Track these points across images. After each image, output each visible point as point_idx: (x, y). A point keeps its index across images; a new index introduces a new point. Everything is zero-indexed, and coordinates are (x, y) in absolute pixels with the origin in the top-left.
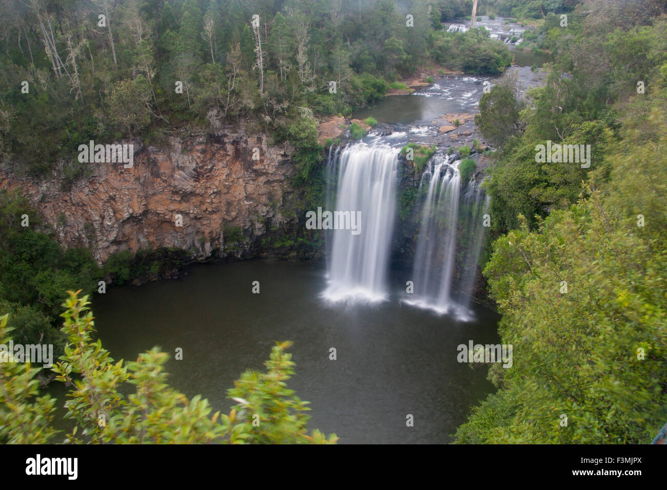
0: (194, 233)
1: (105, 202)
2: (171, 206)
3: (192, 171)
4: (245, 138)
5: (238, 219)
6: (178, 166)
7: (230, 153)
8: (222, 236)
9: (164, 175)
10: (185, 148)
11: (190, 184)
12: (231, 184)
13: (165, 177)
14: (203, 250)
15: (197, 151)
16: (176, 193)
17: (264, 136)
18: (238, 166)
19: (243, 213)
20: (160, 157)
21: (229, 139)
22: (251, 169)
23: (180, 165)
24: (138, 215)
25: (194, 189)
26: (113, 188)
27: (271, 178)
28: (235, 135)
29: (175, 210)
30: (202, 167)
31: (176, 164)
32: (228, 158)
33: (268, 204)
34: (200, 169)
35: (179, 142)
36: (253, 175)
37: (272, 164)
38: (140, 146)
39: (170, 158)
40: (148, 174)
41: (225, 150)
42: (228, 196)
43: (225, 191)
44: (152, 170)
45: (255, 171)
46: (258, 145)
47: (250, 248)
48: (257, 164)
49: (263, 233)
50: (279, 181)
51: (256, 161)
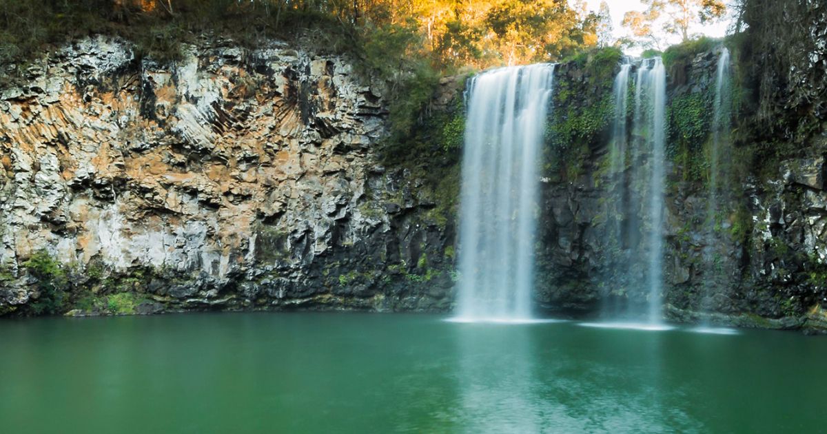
0: (203, 236)
1: (48, 144)
2: (168, 177)
3: (211, 107)
4: (305, 64)
5: (284, 216)
6: (187, 96)
7: (280, 90)
8: (252, 248)
9: (161, 112)
10: (204, 68)
11: (206, 133)
12: (276, 147)
13: (164, 115)
14: (216, 272)
15: (224, 74)
16: (178, 148)
17: (338, 59)
18: (292, 118)
19: (295, 204)
20: (160, 78)
21: (279, 64)
22: (312, 117)
23: (190, 95)
24: (105, 181)
25: (212, 146)
26: (68, 121)
27: (347, 140)
28: (291, 59)
29: (172, 184)
30: (228, 106)
31: (184, 92)
32: (275, 100)
33: (339, 192)
34: (225, 107)
35: (195, 54)
36: (315, 133)
37: (349, 110)
38: (128, 57)
39: (175, 80)
40: (135, 113)
41: (273, 85)
42: (270, 172)
43: (266, 158)
44: (143, 104)
45: (320, 123)
46: (326, 77)
47: (302, 278)
48: (323, 111)
49: (326, 250)
50: (359, 148)
51: (322, 102)
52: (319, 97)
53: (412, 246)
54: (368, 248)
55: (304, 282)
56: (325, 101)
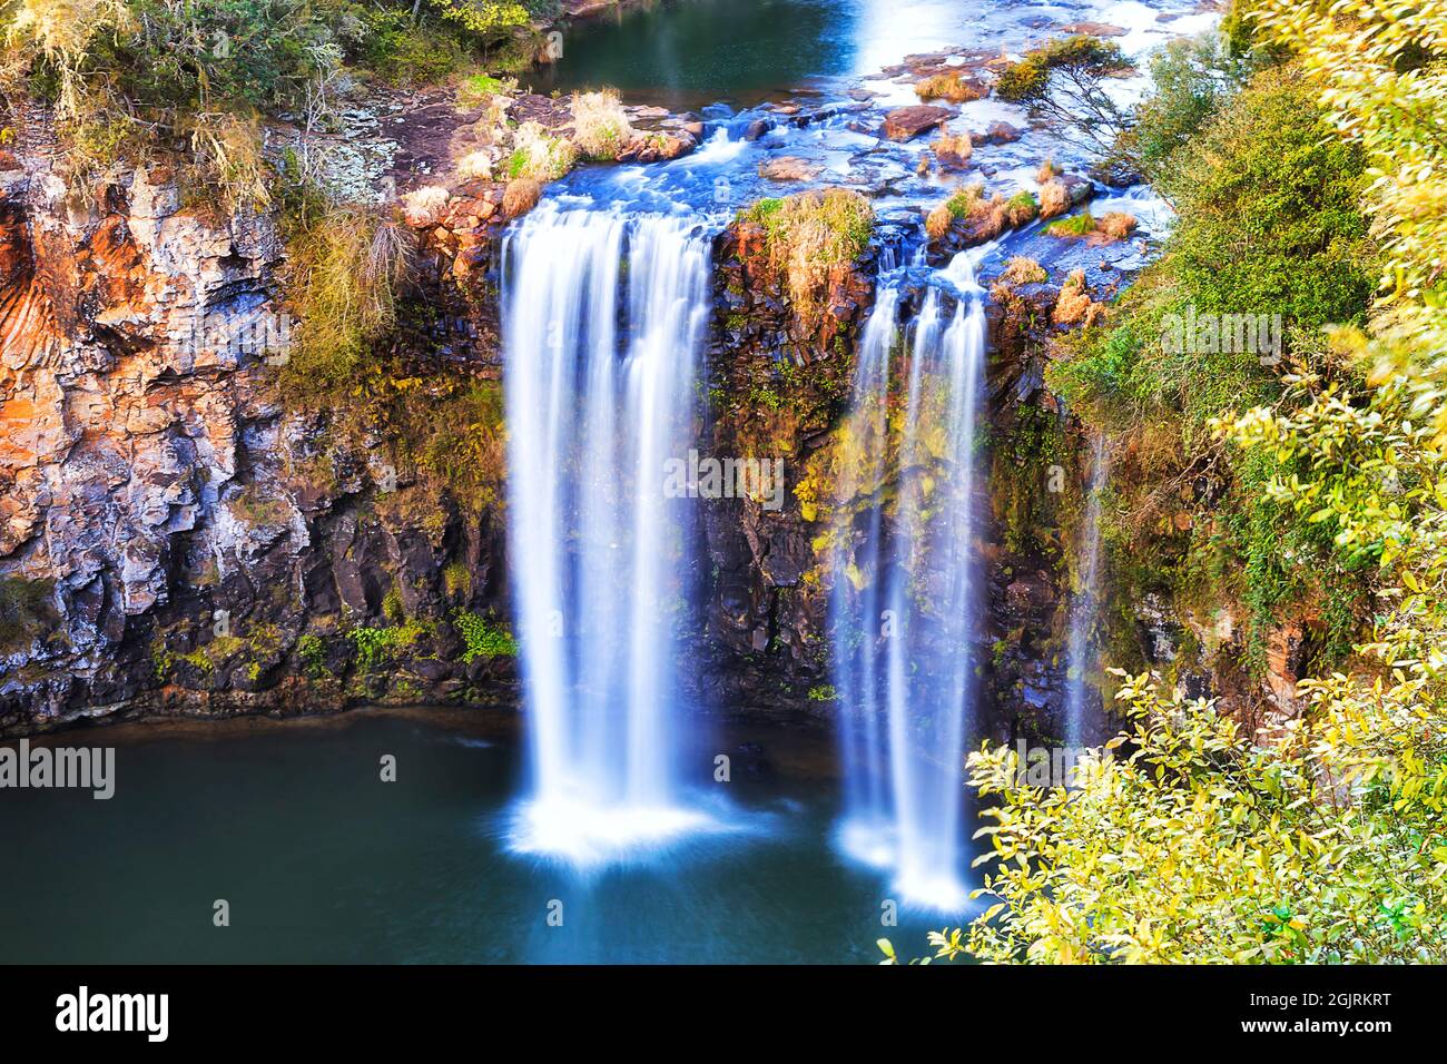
5: (40, 547)
18: (25, 315)
19: (63, 518)
22: (87, 325)
33: (172, 477)
37: (181, 300)
46: (112, 222)
47: (103, 669)
48: (115, 305)
49: (156, 603)
50: (213, 372)
51: (109, 287)
52: (100, 277)
53: (365, 571)
54: (258, 587)
55: (110, 675)
56: (116, 281)
